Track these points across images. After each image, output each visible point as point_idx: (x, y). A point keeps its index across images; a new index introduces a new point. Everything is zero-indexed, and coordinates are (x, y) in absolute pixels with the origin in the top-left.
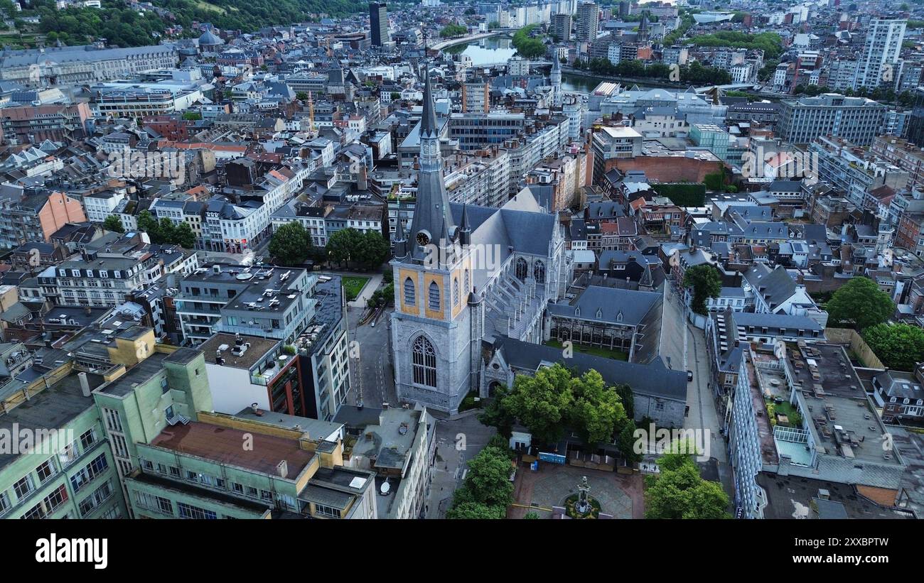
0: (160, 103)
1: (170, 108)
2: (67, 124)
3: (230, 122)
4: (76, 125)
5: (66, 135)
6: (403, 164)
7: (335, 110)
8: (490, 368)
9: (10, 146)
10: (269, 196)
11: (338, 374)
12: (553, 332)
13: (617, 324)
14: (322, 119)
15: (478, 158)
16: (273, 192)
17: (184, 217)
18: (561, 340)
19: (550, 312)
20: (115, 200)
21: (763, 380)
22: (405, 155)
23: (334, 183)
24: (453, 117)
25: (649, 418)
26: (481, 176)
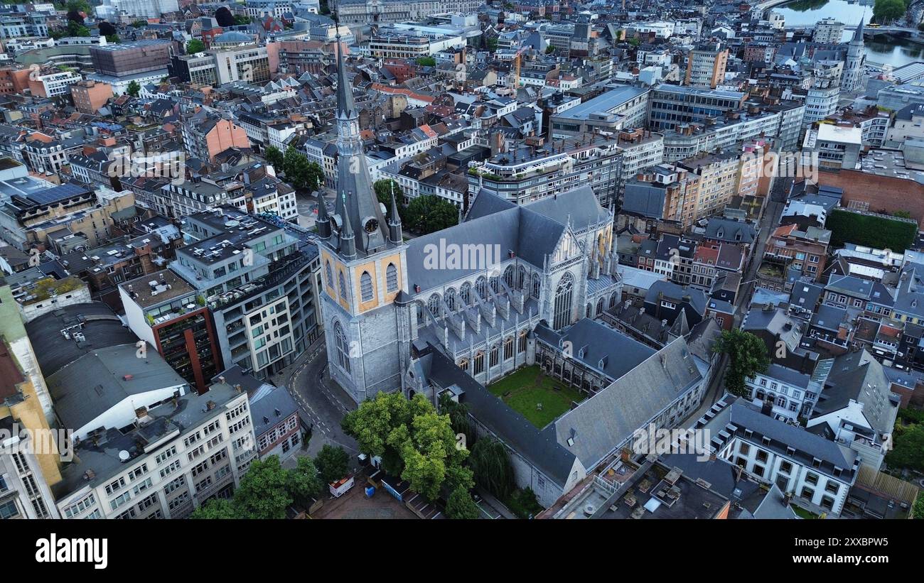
0: (416, 46)
1: (424, 52)
2: (324, 59)
3: (449, 72)
4: (331, 61)
5: (322, 69)
6: (554, 136)
7: (553, 67)
8: (408, 375)
9: (279, 74)
10: (404, 149)
11: (264, 335)
12: (537, 357)
13: (596, 370)
14: (536, 77)
15: (611, 141)
16: (411, 146)
17: (323, 157)
18: (545, 368)
19: (536, 335)
20: (287, 133)
21: (580, 501)
22: (557, 127)
23: (469, 146)
24: (657, 88)
25: (532, 491)
26: (604, 163)
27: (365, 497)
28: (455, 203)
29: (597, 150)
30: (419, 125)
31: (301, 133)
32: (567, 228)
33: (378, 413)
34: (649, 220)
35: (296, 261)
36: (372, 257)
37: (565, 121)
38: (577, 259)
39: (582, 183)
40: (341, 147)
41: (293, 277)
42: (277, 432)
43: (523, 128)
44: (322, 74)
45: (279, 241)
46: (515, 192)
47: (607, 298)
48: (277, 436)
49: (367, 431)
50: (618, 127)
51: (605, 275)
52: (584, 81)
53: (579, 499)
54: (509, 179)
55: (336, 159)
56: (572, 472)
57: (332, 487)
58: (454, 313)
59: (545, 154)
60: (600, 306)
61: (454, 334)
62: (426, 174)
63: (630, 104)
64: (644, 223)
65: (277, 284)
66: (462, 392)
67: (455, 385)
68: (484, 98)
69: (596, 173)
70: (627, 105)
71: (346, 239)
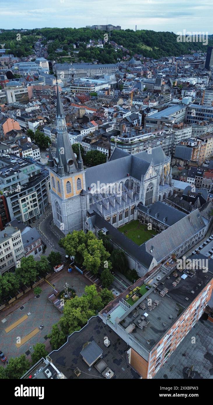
0: (89, 88)
1: (93, 90)
2: (51, 93)
3: (103, 99)
4: (54, 94)
5: (50, 97)
6: (147, 126)
7: (146, 97)
8: (86, 224)
9: (33, 99)
10: (84, 131)
11: (27, 207)
12: (138, 217)
13: (162, 222)
14: (139, 101)
15: (170, 128)
16: (87, 130)
17: (51, 134)
18: (141, 221)
19: (138, 208)
20: (36, 124)
21: (155, 275)
22: (148, 122)
23: (111, 130)
24: (190, 106)
25: (135, 271)
26: (167, 137)
27: (68, 272)
28: (105, 154)
29: (164, 132)
30: (90, 121)
31: (42, 124)
32: (151, 164)
33: (73, 239)
34: (185, 161)
35: (40, 177)
36: (71, 175)
37: (151, 119)
38: (155, 177)
39: (158, 145)
40: (58, 130)
41: (39, 183)
42: (33, 246)
43: (133, 122)
44: (50, 99)
45: (33, 169)
46: (130, 149)
47: (167, 193)
48: (32, 248)
49: (69, 246)
50: (173, 122)
51: (167, 184)
52: (159, 103)
53: (155, 274)
54: (128, 144)
55: (56, 135)
56: (152, 263)
57: (55, 268)
58: (104, 199)
59: (143, 133)
60: (164, 196)
61: (104, 207)
62: (93, 141)
63: (178, 113)
64: (183, 162)
65: (32, 186)
66: (107, 231)
67: (105, 228)
68: (117, 110)
69: (163, 141)
70: (177, 113)
71: (60, 168)
